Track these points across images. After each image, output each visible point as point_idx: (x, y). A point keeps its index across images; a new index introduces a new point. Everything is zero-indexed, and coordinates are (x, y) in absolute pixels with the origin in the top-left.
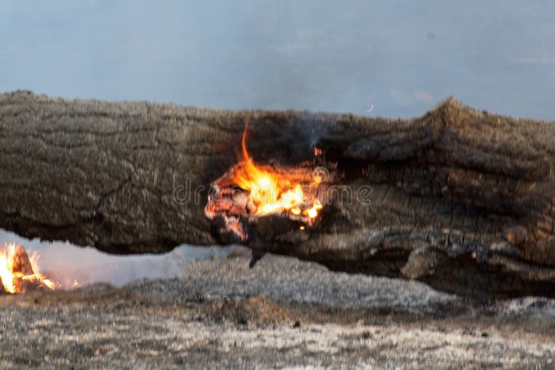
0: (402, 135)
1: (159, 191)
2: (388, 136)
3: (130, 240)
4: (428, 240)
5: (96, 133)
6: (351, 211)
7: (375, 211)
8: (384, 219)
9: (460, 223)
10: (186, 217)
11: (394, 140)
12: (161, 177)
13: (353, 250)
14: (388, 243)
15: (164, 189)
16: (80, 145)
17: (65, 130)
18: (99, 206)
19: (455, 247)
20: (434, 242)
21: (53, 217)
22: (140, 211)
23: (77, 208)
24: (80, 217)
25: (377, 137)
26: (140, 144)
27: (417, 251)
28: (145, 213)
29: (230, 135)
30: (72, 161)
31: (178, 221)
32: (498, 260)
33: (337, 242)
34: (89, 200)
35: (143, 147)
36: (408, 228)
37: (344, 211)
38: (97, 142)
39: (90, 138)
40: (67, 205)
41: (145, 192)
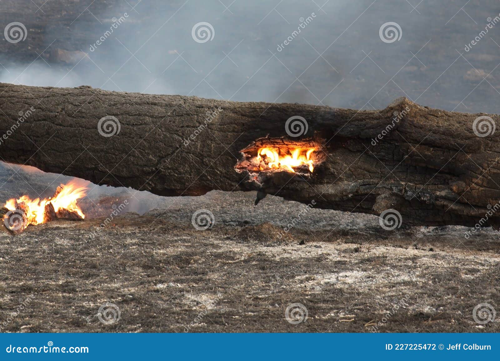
0: (375, 122)
1: (202, 155)
2: (364, 122)
3: (178, 186)
4: (391, 189)
5: (152, 117)
6: (337, 170)
7: (353, 170)
8: (359, 175)
9: (412, 178)
10: (221, 172)
11: (369, 125)
12: (203, 146)
13: (339, 195)
14: (362, 190)
15: (205, 154)
16: (141, 124)
17: (129, 114)
18: (157, 164)
19: (409, 193)
20: (395, 190)
21: (122, 171)
22: (187, 168)
23: (141, 166)
24: (143, 171)
25: (356, 123)
26: (185, 124)
27: (383, 196)
28: (191, 169)
29: (250, 120)
30: (137, 134)
31: (215, 174)
32: (442, 203)
33: (328, 189)
34: (150, 160)
35: (188, 126)
36: (376, 181)
37: (332, 170)
38: (153, 122)
39: (148, 119)
40: (133, 163)
41: (191, 156)
